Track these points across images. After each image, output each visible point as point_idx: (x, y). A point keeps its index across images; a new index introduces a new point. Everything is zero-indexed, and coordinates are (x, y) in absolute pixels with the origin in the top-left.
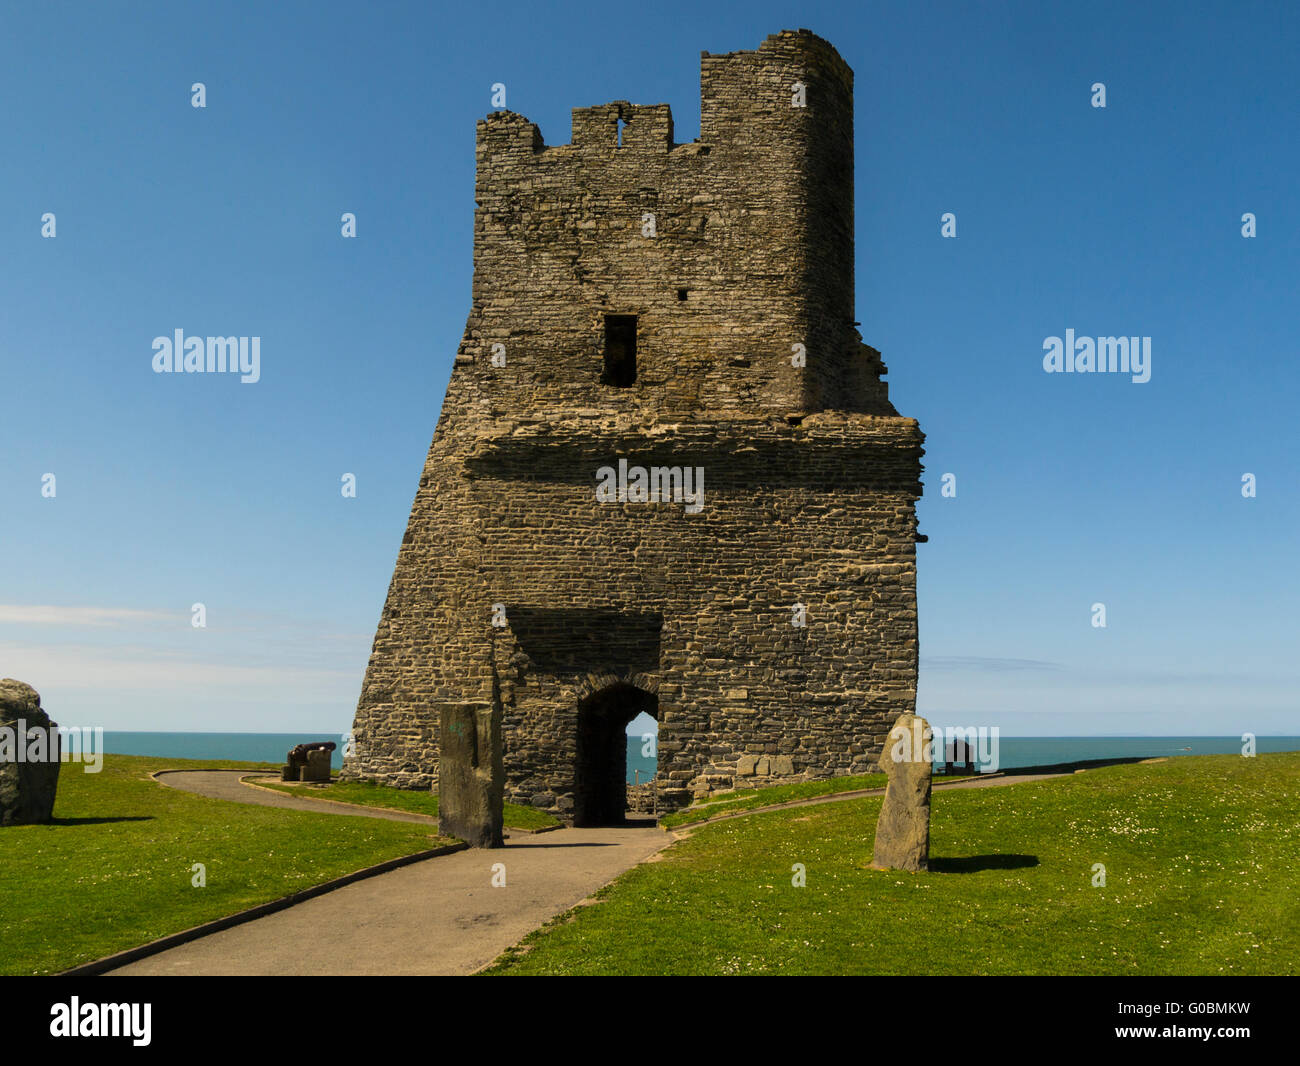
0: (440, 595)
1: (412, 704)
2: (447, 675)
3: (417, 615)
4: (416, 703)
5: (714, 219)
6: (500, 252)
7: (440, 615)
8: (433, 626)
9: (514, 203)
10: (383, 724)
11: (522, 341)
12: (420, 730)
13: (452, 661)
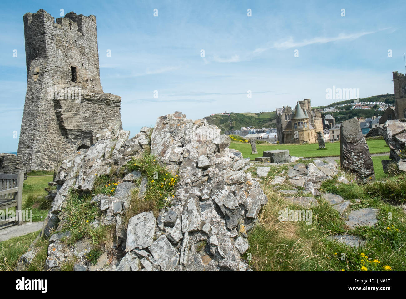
0: (48, 127)
1: (45, 153)
2: (52, 145)
3: (44, 131)
4: (46, 152)
5: (86, 50)
6: (51, 46)
7: (49, 131)
8: (48, 134)
9: (53, 35)
10: (39, 158)
11: (57, 69)
12: (48, 159)
13: (53, 142)
